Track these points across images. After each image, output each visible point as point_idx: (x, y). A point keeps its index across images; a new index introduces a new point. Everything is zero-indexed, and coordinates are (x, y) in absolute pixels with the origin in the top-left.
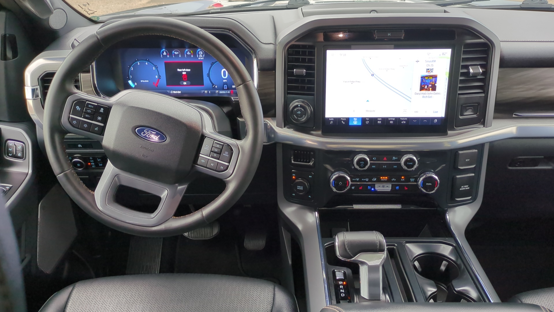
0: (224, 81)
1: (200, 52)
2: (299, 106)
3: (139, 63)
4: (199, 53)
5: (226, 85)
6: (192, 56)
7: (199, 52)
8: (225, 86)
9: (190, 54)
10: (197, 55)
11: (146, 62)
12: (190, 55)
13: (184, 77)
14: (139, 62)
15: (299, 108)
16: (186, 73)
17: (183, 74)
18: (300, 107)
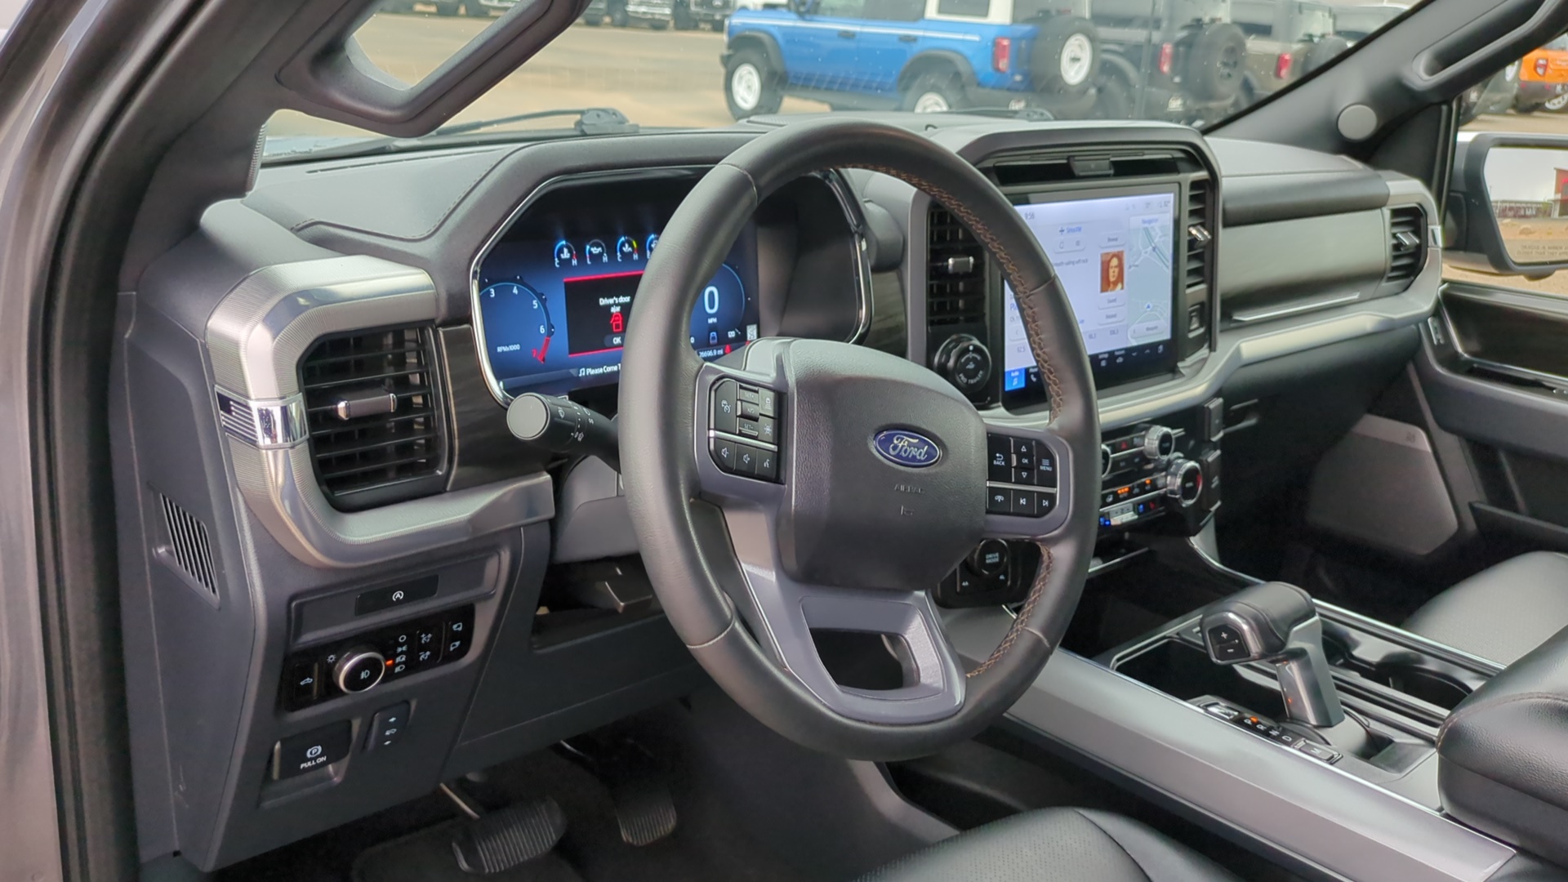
0: (711, 321)
1: (654, 241)
2: (971, 348)
3: (493, 291)
4: (653, 246)
5: (715, 333)
6: (636, 257)
7: (651, 242)
8: (711, 334)
9: (630, 249)
10: (648, 252)
11: (513, 286)
12: (631, 254)
13: (614, 321)
14: (494, 288)
15: (971, 355)
16: (621, 309)
17: (613, 314)
18: (974, 351)
